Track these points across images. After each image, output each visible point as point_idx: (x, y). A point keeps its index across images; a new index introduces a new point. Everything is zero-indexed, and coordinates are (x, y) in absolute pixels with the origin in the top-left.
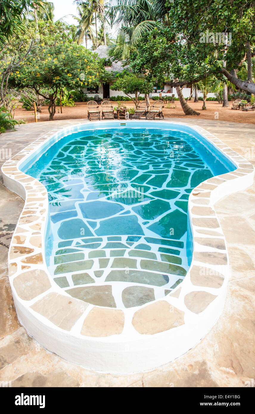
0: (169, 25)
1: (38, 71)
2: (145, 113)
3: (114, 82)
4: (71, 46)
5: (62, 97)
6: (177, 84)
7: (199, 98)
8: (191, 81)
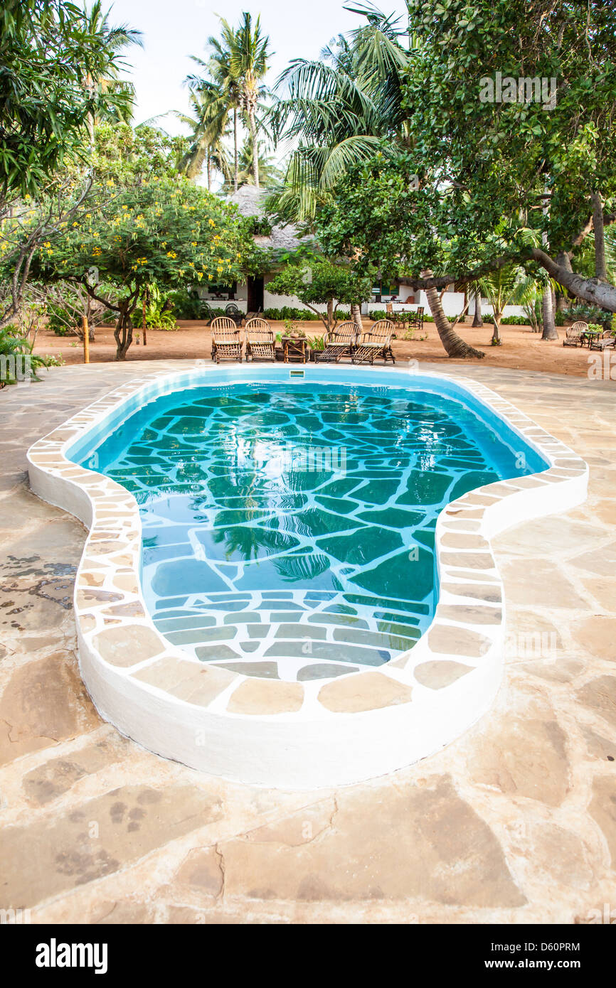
0: (412, 146)
1: (96, 242)
2: (350, 350)
3: (275, 274)
4: (175, 187)
5: (145, 306)
6: (429, 283)
7: (484, 318)
8: (462, 276)
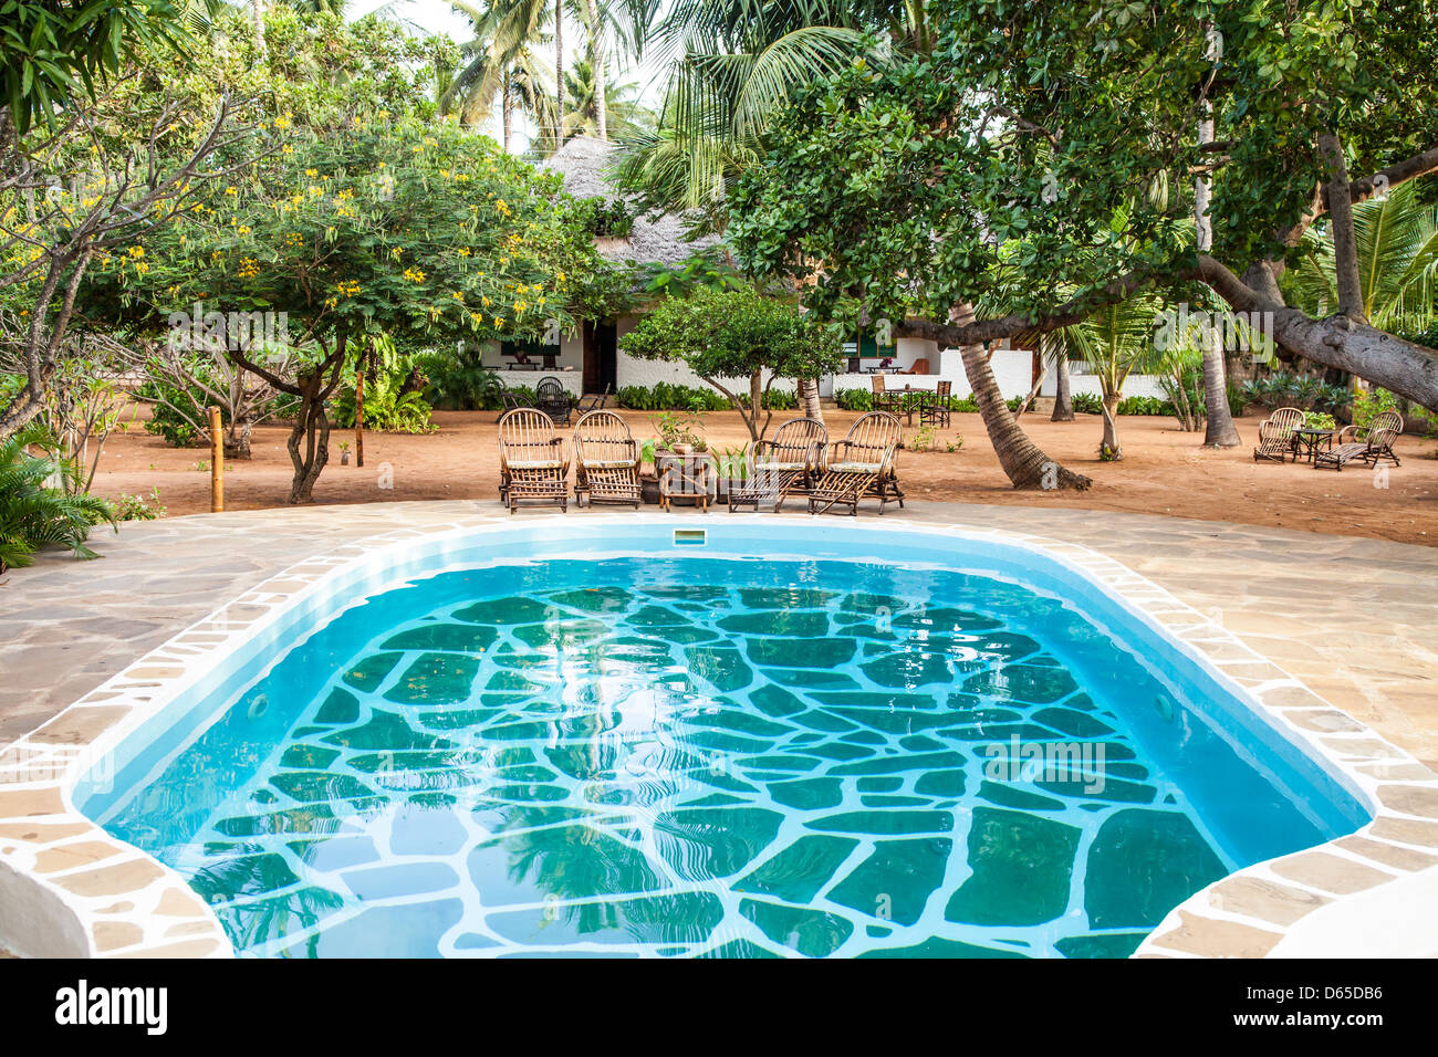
0: (926, 47)
1: (246, 247)
2: (807, 479)
3: (641, 316)
4: (427, 133)
5: (365, 384)
6: (970, 333)
7: (1077, 402)
8: (1043, 317)
